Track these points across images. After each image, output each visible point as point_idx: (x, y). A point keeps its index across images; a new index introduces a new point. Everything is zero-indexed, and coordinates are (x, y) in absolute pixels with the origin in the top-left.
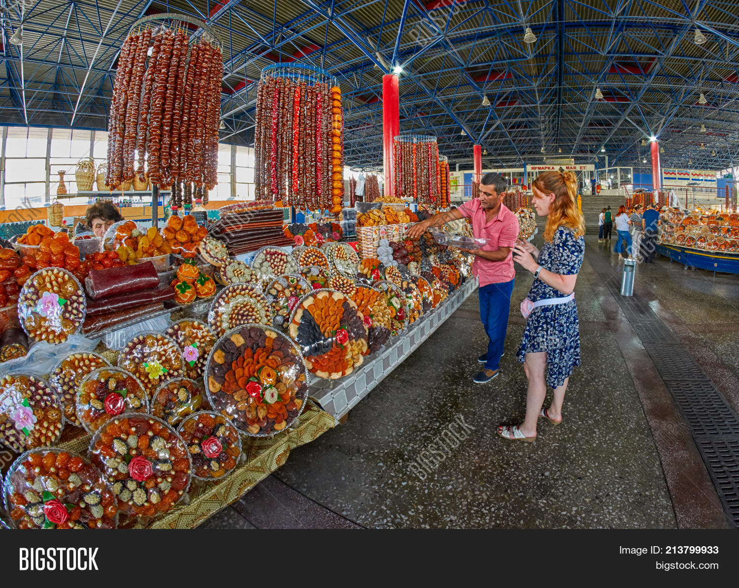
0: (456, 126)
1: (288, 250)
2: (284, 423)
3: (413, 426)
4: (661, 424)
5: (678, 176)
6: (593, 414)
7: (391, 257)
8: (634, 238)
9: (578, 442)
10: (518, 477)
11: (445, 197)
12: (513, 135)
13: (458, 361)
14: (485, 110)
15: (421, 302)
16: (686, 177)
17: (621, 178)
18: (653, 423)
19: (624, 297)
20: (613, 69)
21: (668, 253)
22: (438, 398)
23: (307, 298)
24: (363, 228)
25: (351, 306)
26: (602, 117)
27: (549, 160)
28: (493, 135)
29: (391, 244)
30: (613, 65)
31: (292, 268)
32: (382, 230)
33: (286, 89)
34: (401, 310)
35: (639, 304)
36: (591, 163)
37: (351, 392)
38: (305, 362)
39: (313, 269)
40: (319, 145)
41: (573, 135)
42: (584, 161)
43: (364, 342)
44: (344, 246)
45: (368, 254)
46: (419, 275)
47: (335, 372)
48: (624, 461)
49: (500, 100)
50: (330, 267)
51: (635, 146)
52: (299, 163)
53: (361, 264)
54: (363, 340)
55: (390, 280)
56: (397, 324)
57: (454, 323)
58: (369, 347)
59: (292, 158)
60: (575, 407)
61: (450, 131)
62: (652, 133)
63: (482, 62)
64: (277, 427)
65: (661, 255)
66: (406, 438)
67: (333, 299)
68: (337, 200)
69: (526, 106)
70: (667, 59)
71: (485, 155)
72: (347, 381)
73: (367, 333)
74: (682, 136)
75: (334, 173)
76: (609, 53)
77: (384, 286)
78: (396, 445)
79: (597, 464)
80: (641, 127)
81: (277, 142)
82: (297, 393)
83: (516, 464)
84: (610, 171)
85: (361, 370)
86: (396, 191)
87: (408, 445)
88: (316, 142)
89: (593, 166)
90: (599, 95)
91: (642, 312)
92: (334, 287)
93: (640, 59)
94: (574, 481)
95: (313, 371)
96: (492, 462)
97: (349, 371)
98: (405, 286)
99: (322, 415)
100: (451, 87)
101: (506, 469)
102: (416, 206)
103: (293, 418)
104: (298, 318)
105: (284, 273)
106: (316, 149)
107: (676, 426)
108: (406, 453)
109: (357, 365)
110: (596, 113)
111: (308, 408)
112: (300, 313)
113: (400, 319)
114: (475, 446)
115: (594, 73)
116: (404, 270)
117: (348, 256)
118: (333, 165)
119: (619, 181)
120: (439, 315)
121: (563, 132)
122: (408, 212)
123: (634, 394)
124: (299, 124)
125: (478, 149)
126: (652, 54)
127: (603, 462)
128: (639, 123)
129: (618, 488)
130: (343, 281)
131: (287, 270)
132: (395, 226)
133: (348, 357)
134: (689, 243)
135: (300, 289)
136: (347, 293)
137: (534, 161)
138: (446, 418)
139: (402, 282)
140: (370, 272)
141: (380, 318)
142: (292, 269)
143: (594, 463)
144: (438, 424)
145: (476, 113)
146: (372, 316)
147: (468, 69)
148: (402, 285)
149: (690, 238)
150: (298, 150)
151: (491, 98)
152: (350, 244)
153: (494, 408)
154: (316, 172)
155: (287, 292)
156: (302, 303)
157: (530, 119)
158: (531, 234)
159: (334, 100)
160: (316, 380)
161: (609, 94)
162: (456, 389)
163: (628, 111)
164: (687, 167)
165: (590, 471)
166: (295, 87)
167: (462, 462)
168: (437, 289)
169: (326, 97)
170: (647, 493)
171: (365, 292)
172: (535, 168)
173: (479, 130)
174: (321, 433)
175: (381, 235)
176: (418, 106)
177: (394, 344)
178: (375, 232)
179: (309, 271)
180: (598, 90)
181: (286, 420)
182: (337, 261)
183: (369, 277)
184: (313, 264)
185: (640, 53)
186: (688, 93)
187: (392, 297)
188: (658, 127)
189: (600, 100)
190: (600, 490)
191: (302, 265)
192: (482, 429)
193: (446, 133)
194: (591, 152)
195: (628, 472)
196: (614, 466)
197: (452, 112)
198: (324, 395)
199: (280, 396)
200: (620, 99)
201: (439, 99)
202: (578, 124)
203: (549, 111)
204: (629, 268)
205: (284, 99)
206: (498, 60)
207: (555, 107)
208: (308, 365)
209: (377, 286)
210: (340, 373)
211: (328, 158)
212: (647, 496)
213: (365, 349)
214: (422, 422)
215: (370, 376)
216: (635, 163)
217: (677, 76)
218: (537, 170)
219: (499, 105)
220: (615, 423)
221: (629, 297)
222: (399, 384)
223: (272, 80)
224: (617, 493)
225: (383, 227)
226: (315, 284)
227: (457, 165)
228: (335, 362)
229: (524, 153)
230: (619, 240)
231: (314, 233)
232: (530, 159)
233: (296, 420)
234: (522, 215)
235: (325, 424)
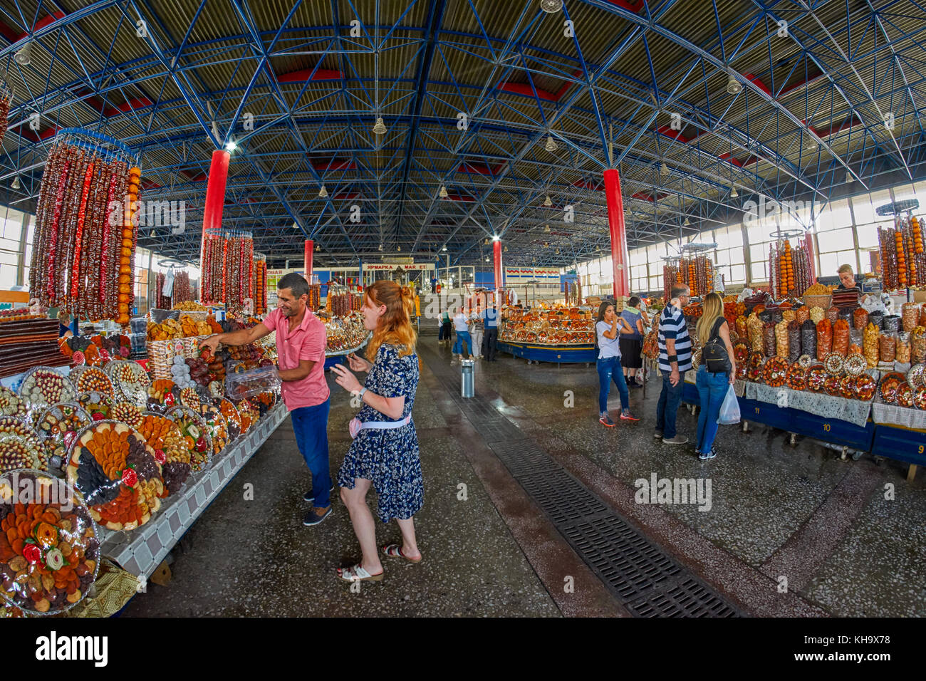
0: (288, 217)
1: (64, 370)
2: (78, 593)
3: (247, 573)
4: (518, 520)
5: (521, 274)
6: (444, 525)
7: (188, 377)
8: (474, 337)
9: (433, 557)
10: (376, 608)
11: (261, 302)
12: (349, 231)
13: (287, 490)
14: (322, 202)
15: (226, 428)
16: (530, 274)
17: (463, 277)
18: (510, 522)
19: (466, 399)
20: (462, 169)
21: (511, 350)
22: (271, 536)
23: (85, 433)
24: (154, 343)
25: (138, 439)
26: (446, 215)
27: (387, 259)
28: (329, 230)
29: (187, 362)
30: (462, 164)
31: (69, 394)
32: (178, 344)
33: (79, 163)
34: (200, 440)
35: (481, 404)
36: (431, 262)
37: (154, 543)
38: (90, 513)
39: (92, 396)
40: (106, 239)
41: (415, 233)
42: (424, 260)
43: (158, 482)
44: (131, 365)
45: (161, 373)
46: (223, 397)
47: (129, 521)
48: (487, 566)
49: (340, 192)
50: (115, 392)
51: (478, 246)
52: (81, 261)
53: (152, 386)
54: (156, 480)
55: (186, 404)
56: (198, 456)
57: (280, 447)
58: (166, 486)
59: (73, 253)
60: (423, 521)
61: (282, 222)
62: (495, 233)
63: (326, 149)
64: (70, 598)
65: (505, 353)
66: (242, 588)
67: (116, 433)
68: (124, 308)
69: (367, 200)
70: (517, 163)
71: (318, 252)
72: (147, 531)
73: (161, 472)
74: (527, 235)
75: (121, 274)
76: (460, 151)
77: (179, 413)
78: (232, 599)
79: (459, 576)
80: (485, 226)
81: (58, 229)
82: (86, 553)
83: (371, 594)
84: (451, 271)
85: (161, 516)
86: (203, 295)
87: (247, 597)
88: (102, 235)
89: (434, 265)
90: (443, 193)
91: (485, 412)
92: (118, 417)
93: (491, 160)
94: (439, 599)
95: (102, 523)
96: (344, 597)
97: (145, 519)
98: (205, 410)
99: (123, 577)
100: (289, 172)
101: (361, 602)
102: (223, 313)
103: (87, 585)
104: (76, 458)
105: (59, 401)
106: (102, 245)
107: (535, 519)
108: (246, 606)
109: (154, 510)
110: (439, 212)
111: (104, 569)
112: (78, 451)
113: (202, 450)
114: (321, 584)
115: (443, 171)
116: (203, 391)
117: (136, 377)
118: (121, 265)
119: (460, 280)
120: (252, 440)
121: (405, 230)
122: (210, 321)
123: (485, 496)
124: (86, 209)
125: (310, 244)
126: (504, 156)
127: (465, 572)
128: (484, 222)
129: (488, 595)
130: (127, 409)
131: (62, 397)
132: (194, 339)
133: (141, 502)
134: (530, 338)
135: (78, 421)
136: (133, 424)
137: (371, 260)
138: (283, 558)
139: (201, 406)
140: (162, 396)
141: (176, 452)
142: (68, 396)
143: (456, 575)
144: (275, 566)
145: (312, 204)
146: (165, 450)
147: (310, 154)
148: (201, 410)
149: (531, 334)
150: (82, 244)
151: (330, 189)
152: (139, 362)
153: (334, 537)
154: (100, 273)
155: (62, 425)
156: (79, 439)
157: (370, 214)
158: (364, 339)
159: (131, 183)
160: (110, 535)
161: (454, 193)
162: (289, 523)
163: (473, 210)
164: (531, 265)
165: (453, 584)
166: (88, 162)
167: (311, 604)
168: (245, 412)
169: (123, 180)
170: (520, 592)
171: (155, 421)
172: (372, 267)
173: (314, 223)
174: (127, 599)
175: (177, 351)
176: (249, 191)
177: (198, 480)
178: (169, 347)
179: (88, 398)
180: (443, 188)
181: (80, 589)
182: (123, 384)
183: (161, 402)
184: (95, 389)
185: (492, 155)
186: (534, 195)
187: (189, 425)
188: (502, 226)
189: (445, 198)
190: (469, 601)
191: (81, 390)
192: (326, 563)
193: (277, 225)
194: (433, 250)
195: (494, 576)
196: (478, 573)
197: (286, 200)
198: (122, 551)
199: (66, 559)
200: (465, 198)
201: (274, 185)
202: (419, 222)
203: (390, 207)
204: (467, 370)
205: (73, 176)
206: (343, 148)
207: (397, 203)
208: (95, 516)
209: (171, 413)
210: (136, 522)
211: (115, 255)
212: (521, 594)
213: (161, 491)
214: (257, 567)
215: (174, 522)
216: (478, 262)
217: (525, 179)
218: (374, 269)
219: (337, 197)
220: (470, 530)
221: (471, 398)
222: (224, 525)
223: (65, 149)
224: (488, 600)
225: (178, 341)
226: (96, 415)
227: (287, 261)
228: (126, 509)
229: (361, 251)
230: (459, 341)
231: (98, 348)
232: (366, 258)
233: (92, 587)
234: (354, 319)
235: (130, 588)
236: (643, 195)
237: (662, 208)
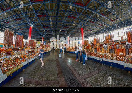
0: (40, 34)
7: (28, 53)
12: (49, 36)
30: (63, 27)
45: (25, 52)
67: (23, 55)
71: (44, 39)
80: (67, 35)
113: (28, 58)
151: (45, 30)
157: (51, 34)
173: (43, 35)
180: (61, 30)
186: (73, 31)
200: (64, 31)
203: (54, 33)
204: (60, 54)
225: (27, 50)
227: (40, 40)
236: (89, 30)
237: (92, 32)
